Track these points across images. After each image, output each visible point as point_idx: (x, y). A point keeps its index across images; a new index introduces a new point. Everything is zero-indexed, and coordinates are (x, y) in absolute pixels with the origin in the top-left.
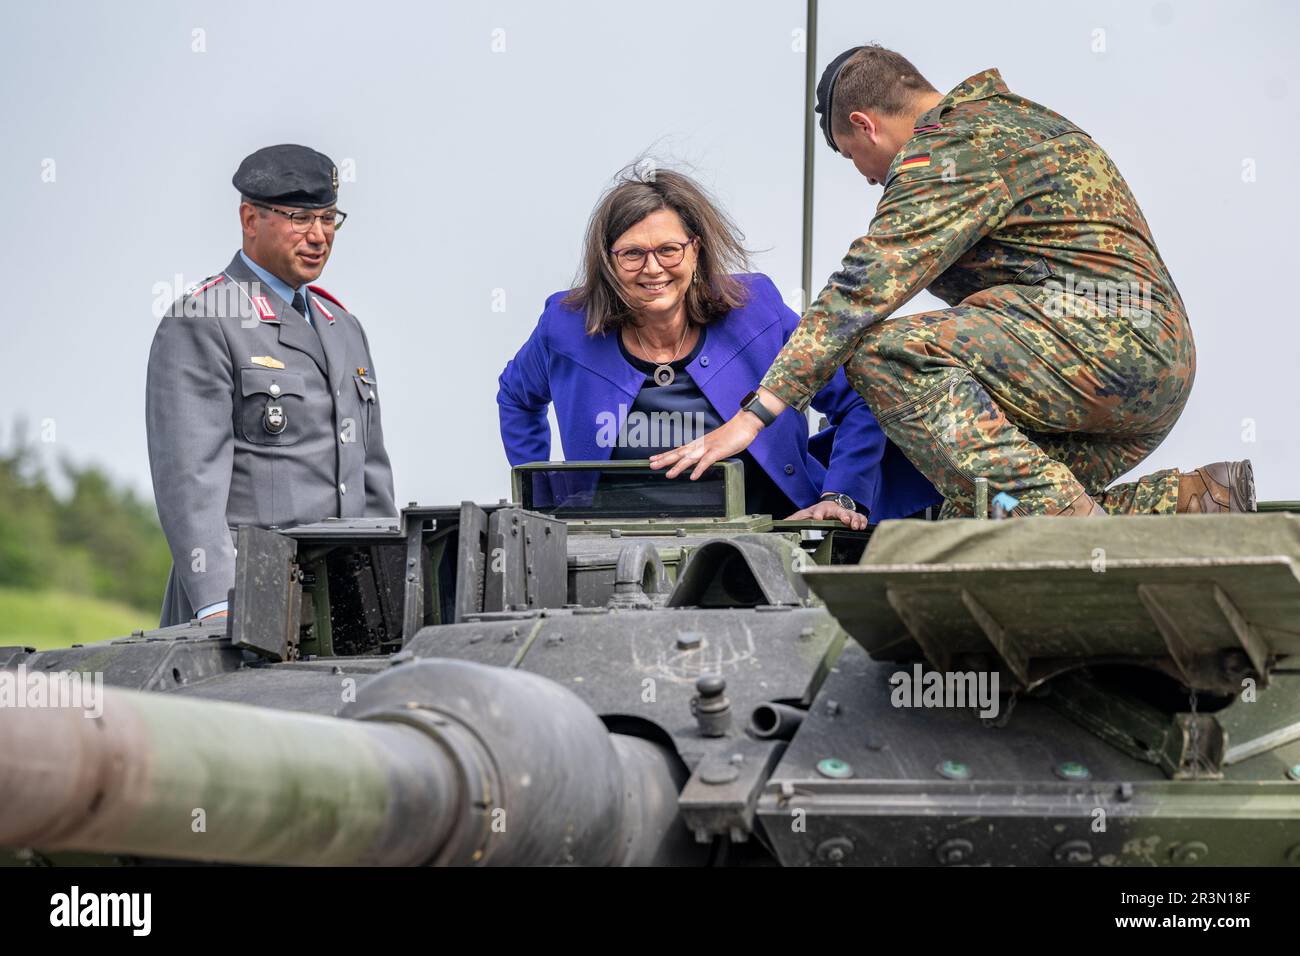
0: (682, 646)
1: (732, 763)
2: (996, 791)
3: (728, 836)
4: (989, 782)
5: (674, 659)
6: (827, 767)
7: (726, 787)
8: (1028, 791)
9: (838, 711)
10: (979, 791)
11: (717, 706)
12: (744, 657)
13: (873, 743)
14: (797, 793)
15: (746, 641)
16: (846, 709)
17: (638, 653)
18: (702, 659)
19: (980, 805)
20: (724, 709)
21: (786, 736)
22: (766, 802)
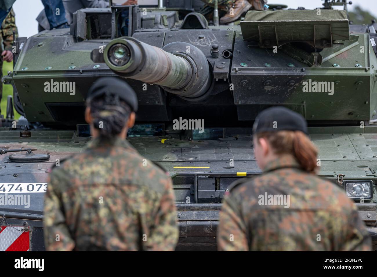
0: (200, 38)
1: (222, 64)
2: (277, 70)
3: (223, 80)
4: (277, 68)
5: (199, 41)
6: (242, 64)
7: (223, 69)
8: (284, 70)
9: (240, 53)
10: (275, 70)
11: (217, 51)
12: (215, 40)
13: (249, 59)
14: (239, 70)
15: (214, 37)
16: (241, 52)
17: (190, 39)
18: (205, 41)
19: (275, 73)
20: (218, 52)
21: (231, 58)
22: (233, 72)
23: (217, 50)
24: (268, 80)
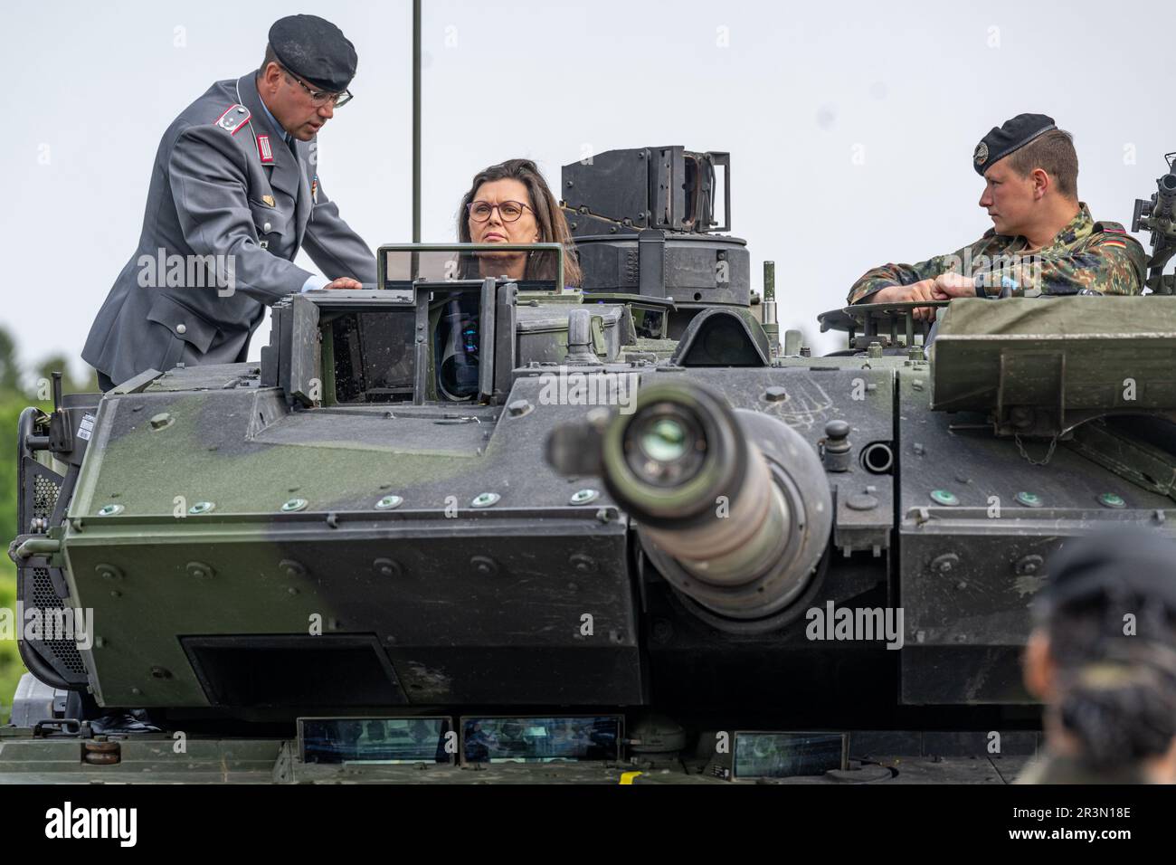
0: (770, 398)
1: (866, 492)
2: (1068, 516)
3: (871, 552)
4: (1064, 509)
5: (767, 408)
6: (938, 495)
7: (871, 512)
8: (1091, 516)
9: (923, 453)
10: (1057, 516)
11: (842, 447)
12: (827, 407)
13: (961, 477)
14: (930, 518)
15: (821, 395)
16: (927, 449)
17: (735, 403)
18: (792, 408)
19: (1057, 527)
20: (848, 450)
21: (895, 472)
22: (907, 525)
23: (845, 443)
24: (1031, 554)
